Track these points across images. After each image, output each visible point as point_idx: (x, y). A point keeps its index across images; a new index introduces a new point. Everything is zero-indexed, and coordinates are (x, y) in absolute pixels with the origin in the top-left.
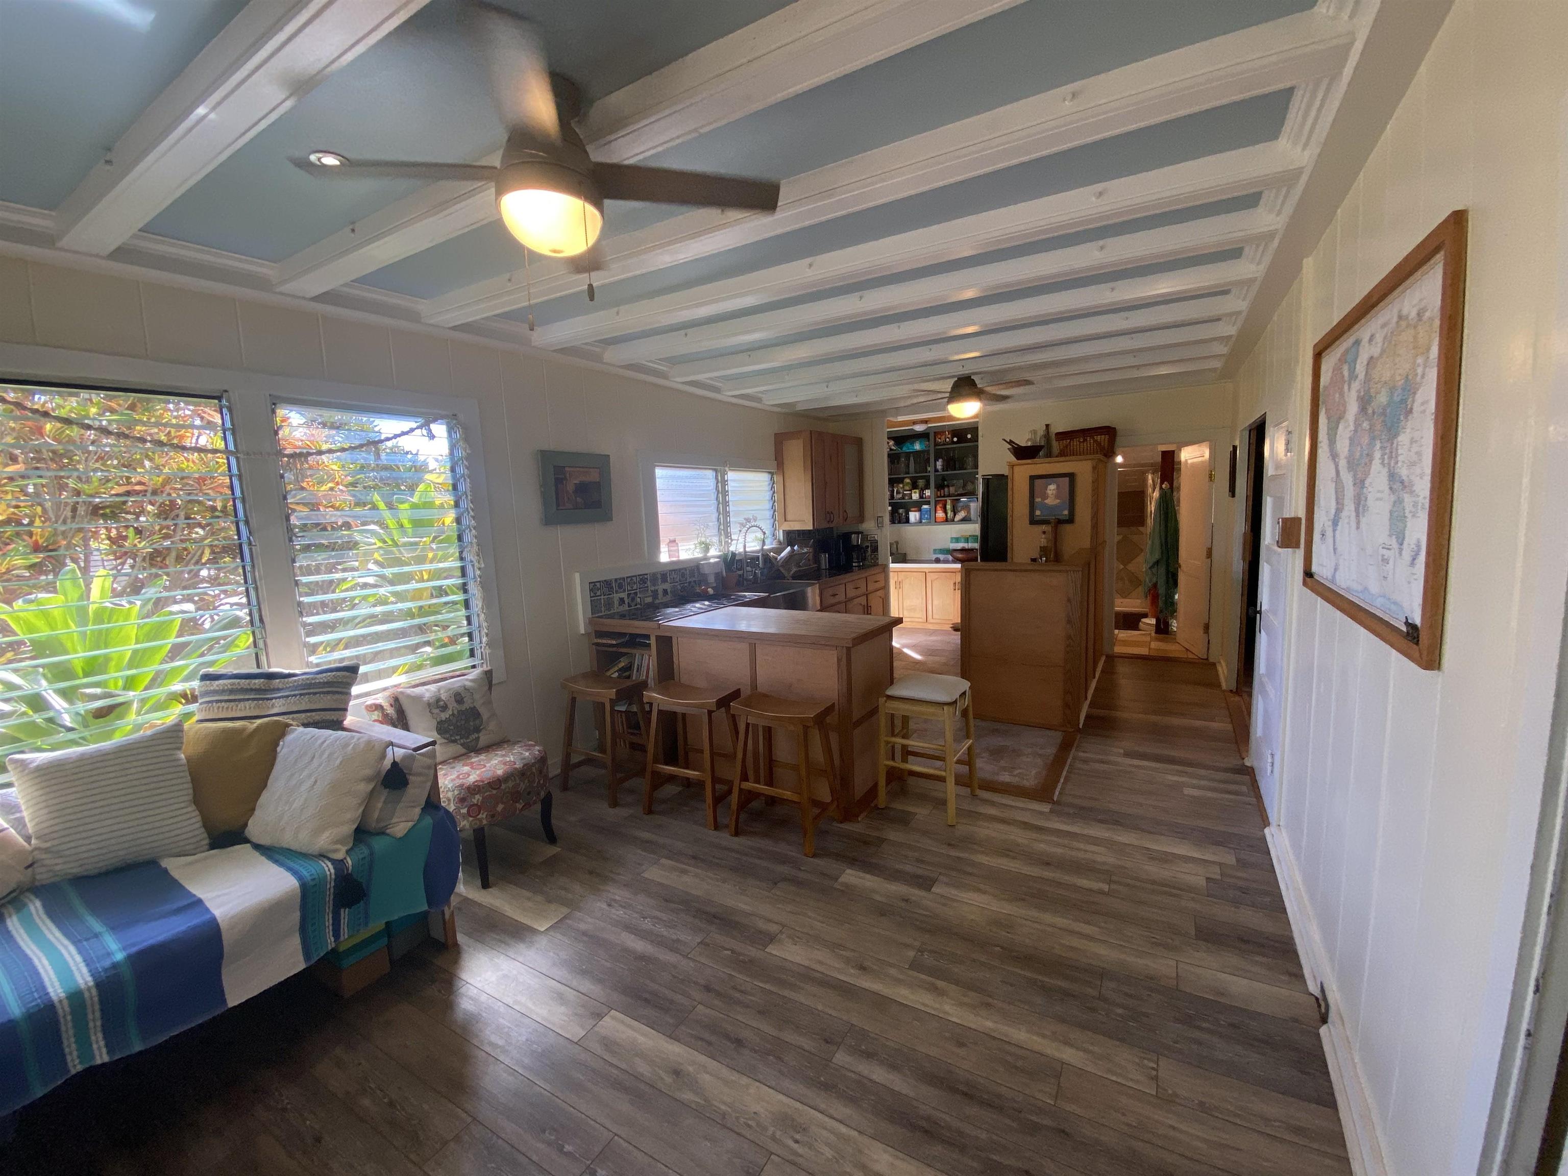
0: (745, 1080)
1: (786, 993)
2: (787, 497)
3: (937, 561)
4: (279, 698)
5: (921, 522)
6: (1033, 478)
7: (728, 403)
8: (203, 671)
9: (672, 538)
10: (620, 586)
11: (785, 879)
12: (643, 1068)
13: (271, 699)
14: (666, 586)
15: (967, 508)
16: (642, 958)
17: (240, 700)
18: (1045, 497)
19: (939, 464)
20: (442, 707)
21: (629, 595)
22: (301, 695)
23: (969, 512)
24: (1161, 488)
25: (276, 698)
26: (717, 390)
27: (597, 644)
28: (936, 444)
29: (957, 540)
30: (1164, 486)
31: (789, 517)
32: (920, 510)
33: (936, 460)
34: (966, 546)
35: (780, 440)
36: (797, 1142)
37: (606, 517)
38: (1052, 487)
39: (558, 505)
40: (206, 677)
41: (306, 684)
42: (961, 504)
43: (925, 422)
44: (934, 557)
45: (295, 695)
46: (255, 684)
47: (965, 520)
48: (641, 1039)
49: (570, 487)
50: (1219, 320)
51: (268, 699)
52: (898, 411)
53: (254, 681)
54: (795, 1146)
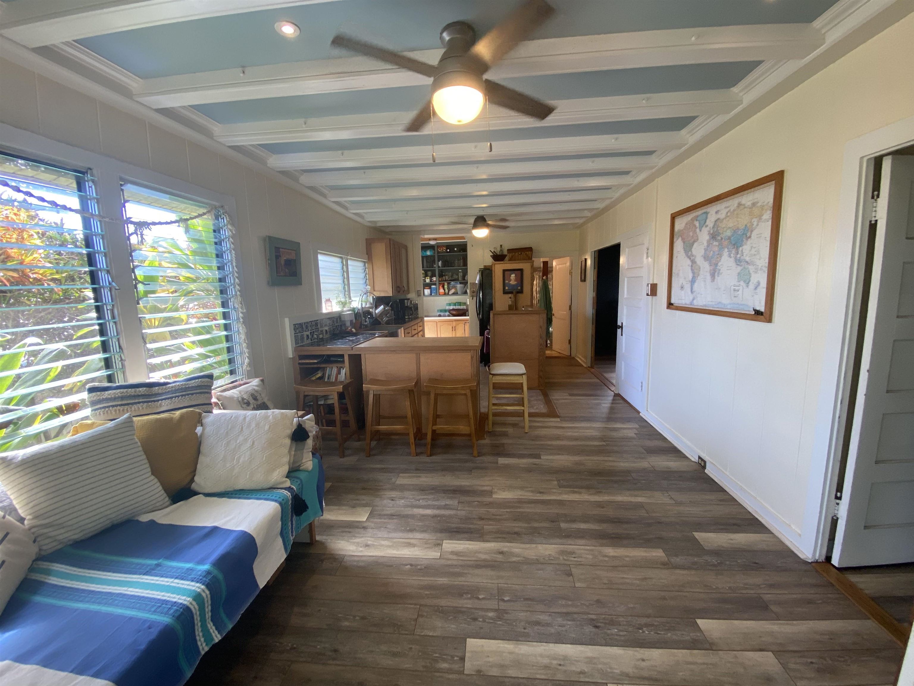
0: (534, 546)
1: (519, 510)
2: (375, 277)
3: (440, 316)
4: (165, 399)
5: (431, 295)
6: (504, 271)
7: (349, 218)
8: (87, 386)
9: (327, 298)
10: (307, 327)
11: (474, 468)
12: (483, 557)
13: (158, 401)
14: (327, 328)
15: (455, 287)
16: (435, 516)
17: (132, 404)
18: (510, 280)
19: (440, 263)
20: (246, 403)
21: (311, 333)
22: (182, 396)
23: (456, 289)
24: (543, 279)
25: (162, 400)
26: (346, 208)
27: (299, 364)
28: (438, 252)
29: (450, 305)
30: (544, 278)
31: (376, 289)
32: (430, 288)
33: (439, 261)
34: (455, 307)
35: (369, 244)
36: (575, 558)
37: (299, 283)
38: (513, 275)
39: (277, 273)
40: (92, 390)
41: (182, 389)
42: (451, 285)
43: (435, 239)
44: (439, 313)
45: (178, 397)
46: (140, 391)
47: (455, 294)
48: (470, 547)
49: (283, 262)
50: (596, 200)
51: (154, 401)
52: (425, 232)
53: (138, 390)
54: (576, 559)
